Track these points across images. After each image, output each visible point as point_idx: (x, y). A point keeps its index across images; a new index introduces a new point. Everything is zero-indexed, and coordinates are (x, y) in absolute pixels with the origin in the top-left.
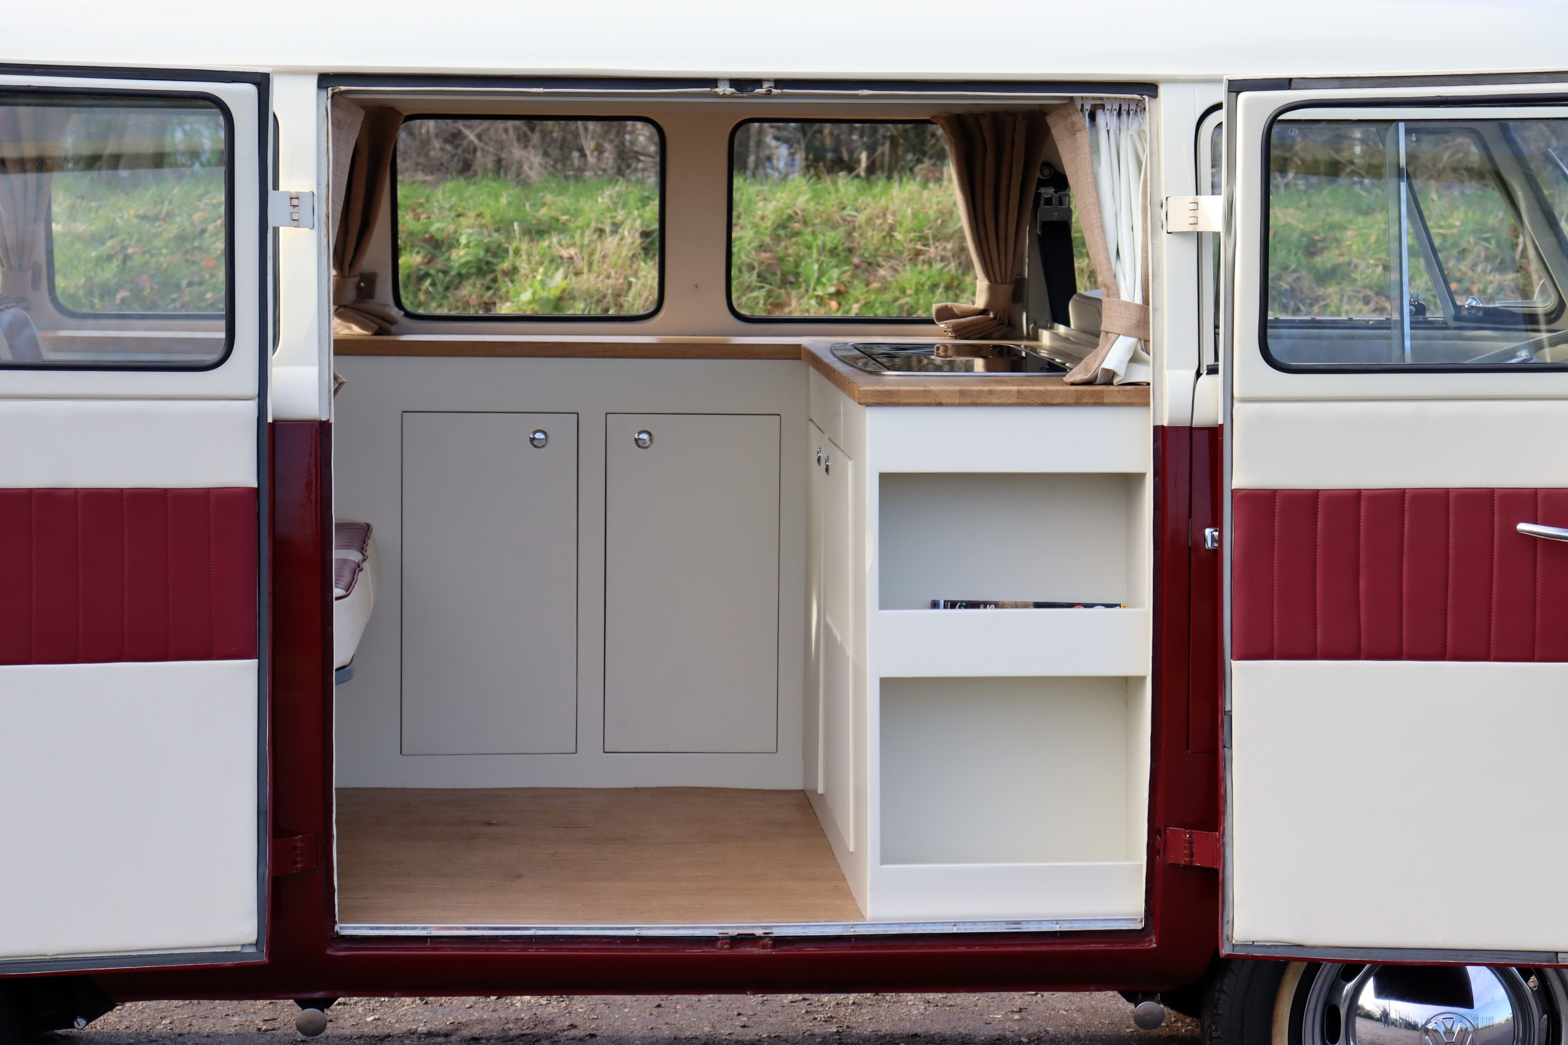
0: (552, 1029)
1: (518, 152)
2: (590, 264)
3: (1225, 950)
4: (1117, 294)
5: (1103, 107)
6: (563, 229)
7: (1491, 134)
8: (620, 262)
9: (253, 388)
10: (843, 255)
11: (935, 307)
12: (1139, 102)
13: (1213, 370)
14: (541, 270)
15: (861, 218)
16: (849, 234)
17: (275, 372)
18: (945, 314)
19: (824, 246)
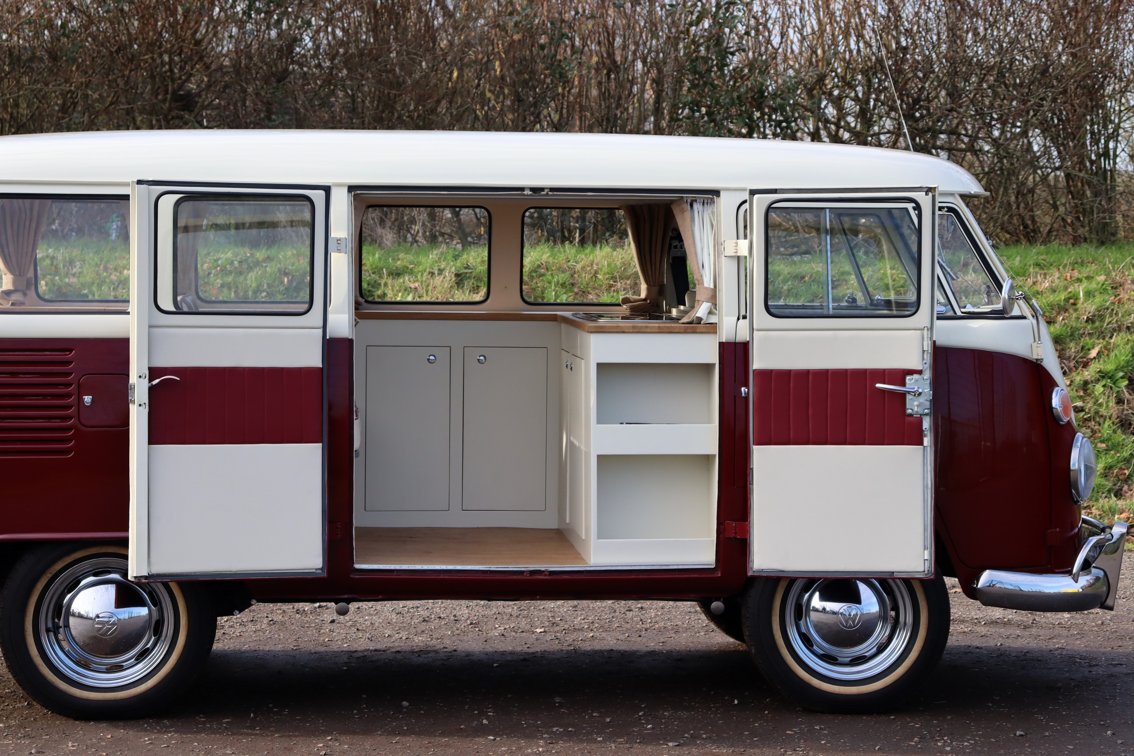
0: (435, 648)
1: (379, 230)
2: (427, 292)
3: (750, 574)
4: (703, 284)
5: (696, 201)
6: (411, 272)
7: (884, 217)
8: (443, 291)
9: (321, 323)
10: (568, 287)
11: (621, 298)
12: (712, 199)
13: (745, 317)
14: (400, 294)
15: (579, 267)
16: (572, 276)
17: (330, 317)
18: (626, 301)
19: (558, 282)
